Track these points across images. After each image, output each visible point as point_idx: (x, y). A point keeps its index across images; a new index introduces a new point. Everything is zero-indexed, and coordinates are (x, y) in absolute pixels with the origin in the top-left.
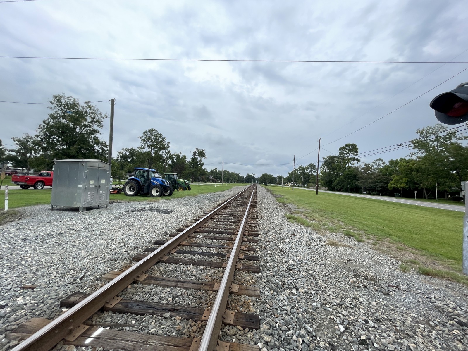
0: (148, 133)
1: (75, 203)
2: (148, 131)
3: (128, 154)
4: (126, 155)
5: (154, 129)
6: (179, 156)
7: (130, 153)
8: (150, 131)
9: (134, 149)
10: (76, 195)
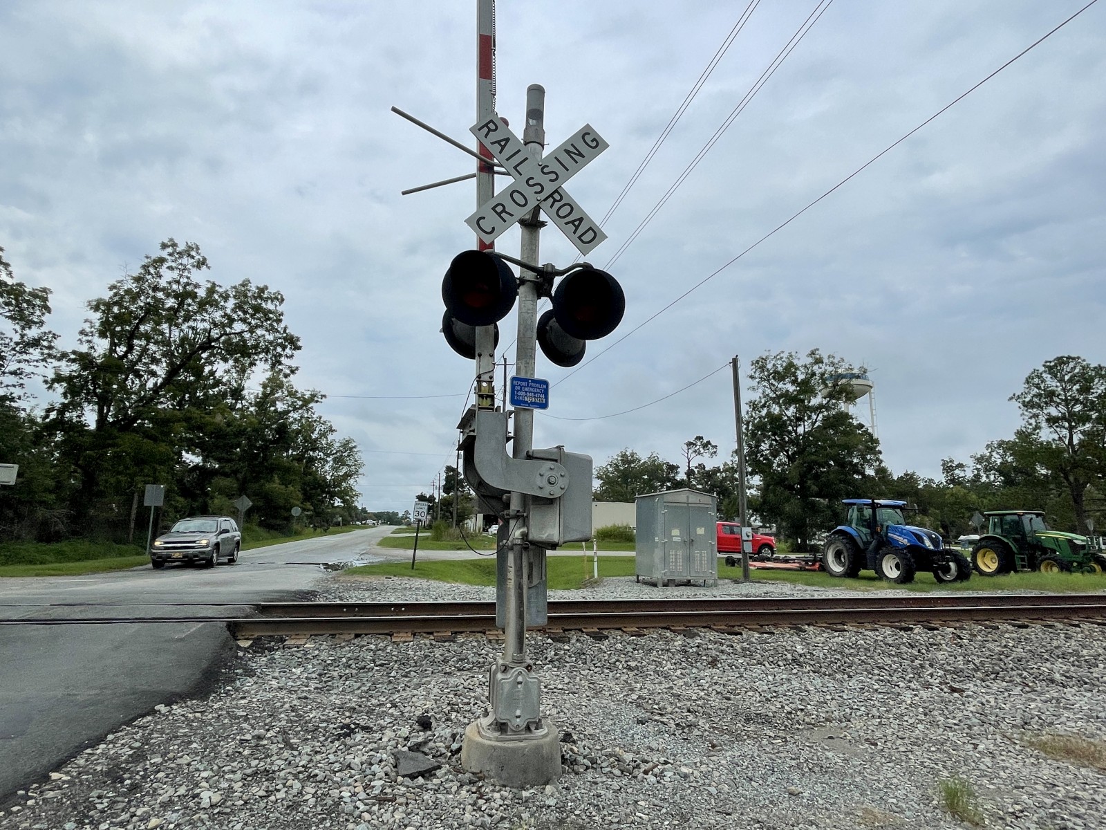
0: (1044, 375)
2: (1042, 369)
5: (1069, 358)
8: (1050, 368)
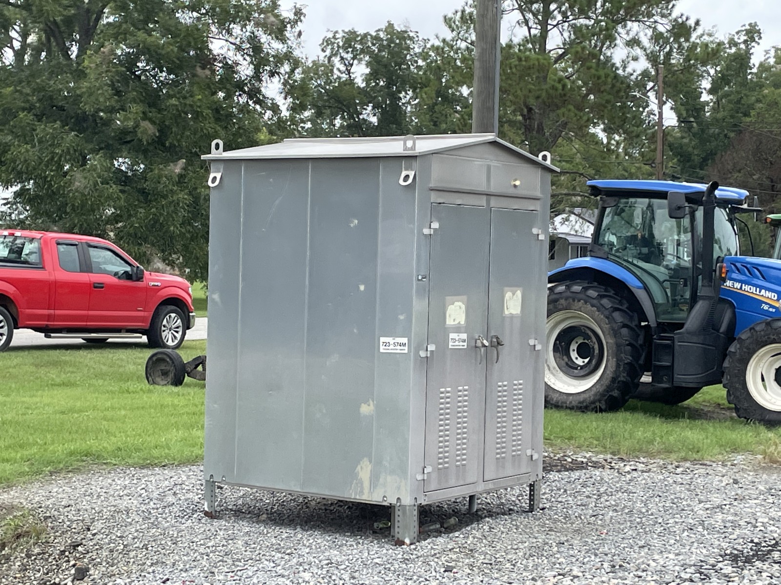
1: (364, 471)
3: (360, 71)
4: (351, 82)
6: (742, 60)
7: (378, 67)
9: (403, 36)
10: (366, 409)
